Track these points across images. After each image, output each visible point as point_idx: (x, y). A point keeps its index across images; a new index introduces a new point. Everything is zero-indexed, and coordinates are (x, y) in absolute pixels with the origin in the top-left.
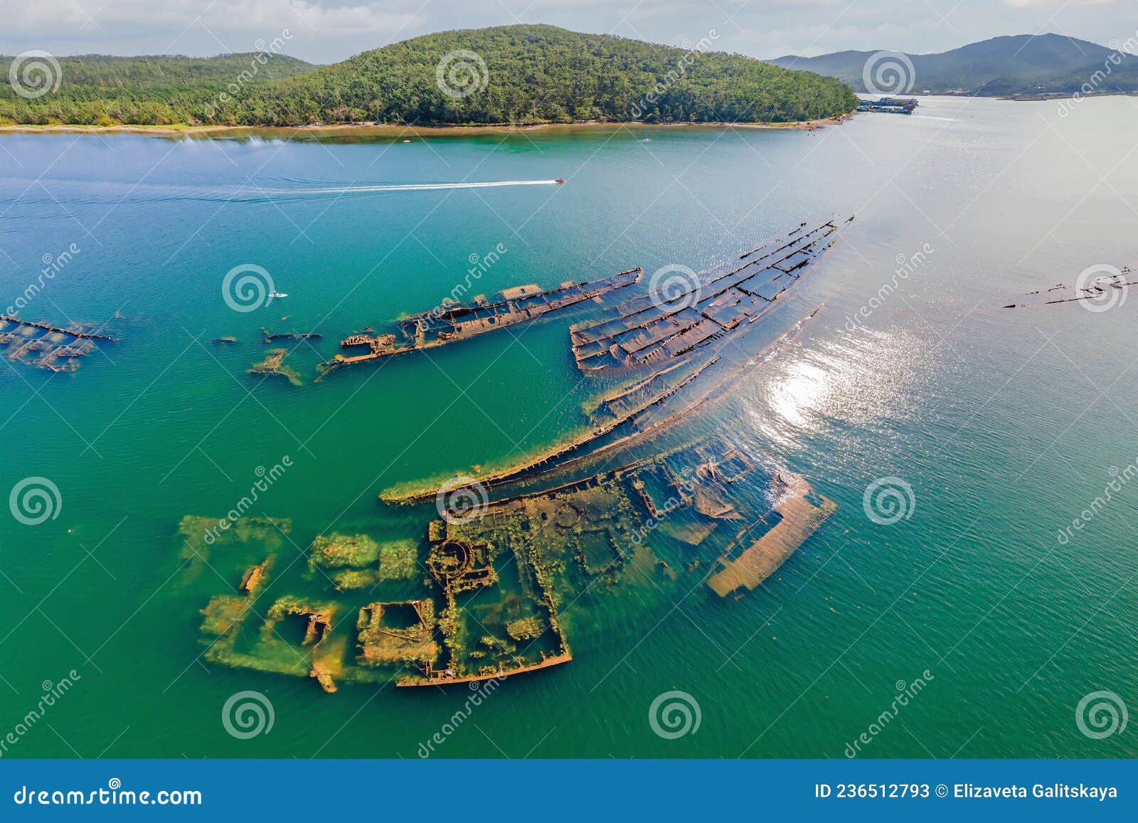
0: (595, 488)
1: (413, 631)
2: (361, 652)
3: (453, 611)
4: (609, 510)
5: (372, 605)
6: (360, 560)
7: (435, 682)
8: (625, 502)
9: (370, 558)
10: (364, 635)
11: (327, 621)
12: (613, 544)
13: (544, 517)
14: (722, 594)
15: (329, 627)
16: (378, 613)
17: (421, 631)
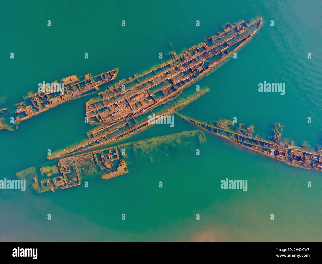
0: (87, 156)
1: (60, 181)
2: (55, 185)
3: (65, 177)
4: (89, 160)
6: (49, 171)
7: (65, 188)
8: (92, 159)
10: (54, 183)
12: (89, 167)
13: (77, 160)
14: (102, 179)
15: (50, 184)
16: (55, 180)
17: (62, 181)
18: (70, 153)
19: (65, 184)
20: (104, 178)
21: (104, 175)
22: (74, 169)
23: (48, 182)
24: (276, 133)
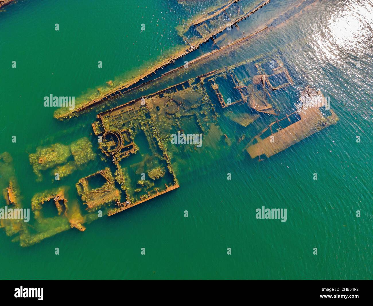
0: (188, 89)
2: (86, 206)
3: (121, 170)
4: (197, 102)
5: (80, 181)
6: (62, 159)
8: (206, 98)
9: (66, 155)
10: (84, 197)
11: (62, 198)
12: (198, 123)
13: (158, 109)
16: (85, 184)
17: (109, 186)
18: (129, 88)
19: (124, 195)
20: (260, 154)
21: (255, 142)
22: (149, 139)
23: (60, 194)
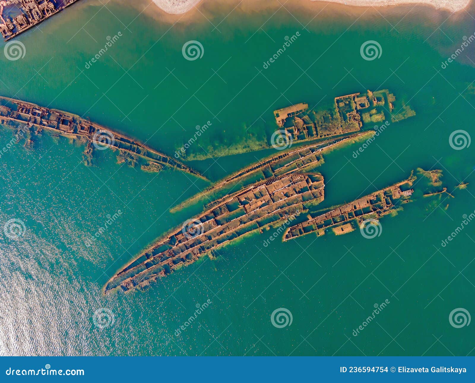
0: (325, 134)
1: (360, 103)
3: (354, 108)
4: (323, 128)
5: (368, 106)
6: (374, 116)
7: (355, 94)
8: (318, 129)
9: (372, 117)
10: (367, 101)
11: (374, 102)
12: (324, 120)
13: (337, 128)
14: (307, 104)
15: (373, 101)
16: (366, 105)
17: (358, 103)
18: (347, 138)
19: (354, 99)
20: (305, 105)
21: (304, 110)
22: (342, 117)
23: (375, 103)
24: (90, 155)
